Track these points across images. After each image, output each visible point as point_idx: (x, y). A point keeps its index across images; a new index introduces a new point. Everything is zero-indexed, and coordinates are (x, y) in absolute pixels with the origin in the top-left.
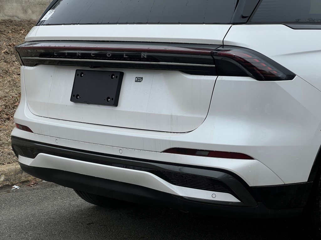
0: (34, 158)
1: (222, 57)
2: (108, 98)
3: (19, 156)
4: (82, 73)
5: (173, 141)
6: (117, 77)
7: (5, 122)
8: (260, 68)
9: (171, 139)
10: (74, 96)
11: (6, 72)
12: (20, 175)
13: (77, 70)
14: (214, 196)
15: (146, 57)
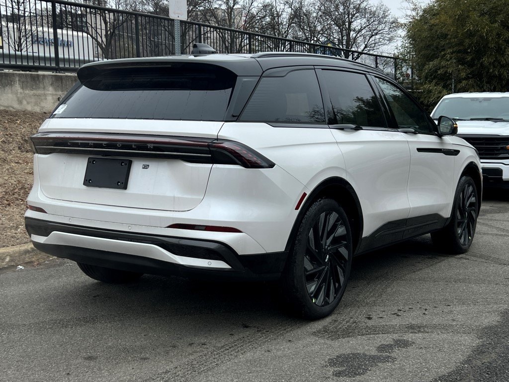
0: (47, 235)
1: (216, 149)
2: (119, 182)
3: (32, 235)
4: (94, 161)
5: (175, 218)
6: (126, 164)
7: (6, 207)
8: (247, 158)
9: (174, 217)
10: (87, 180)
11: (5, 160)
12: (24, 256)
13: (89, 158)
14: (210, 263)
15: (152, 148)
